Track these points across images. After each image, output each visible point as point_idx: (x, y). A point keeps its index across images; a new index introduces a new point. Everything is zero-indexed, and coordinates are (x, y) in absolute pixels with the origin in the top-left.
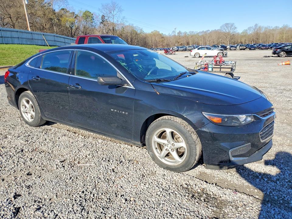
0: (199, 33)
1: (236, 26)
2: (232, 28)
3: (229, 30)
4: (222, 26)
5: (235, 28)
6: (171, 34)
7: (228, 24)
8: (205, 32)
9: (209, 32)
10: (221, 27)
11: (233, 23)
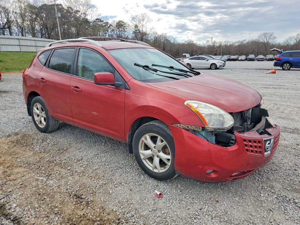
0: (235, 43)
1: (275, 36)
2: (271, 37)
3: (268, 40)
4: (260, 35)
5: (275, 38)
6: (205, 43)
7: (266, 34)
8: (242, 42)
9: (246, 42)
10: (259, 37)
11: (273, 33)
